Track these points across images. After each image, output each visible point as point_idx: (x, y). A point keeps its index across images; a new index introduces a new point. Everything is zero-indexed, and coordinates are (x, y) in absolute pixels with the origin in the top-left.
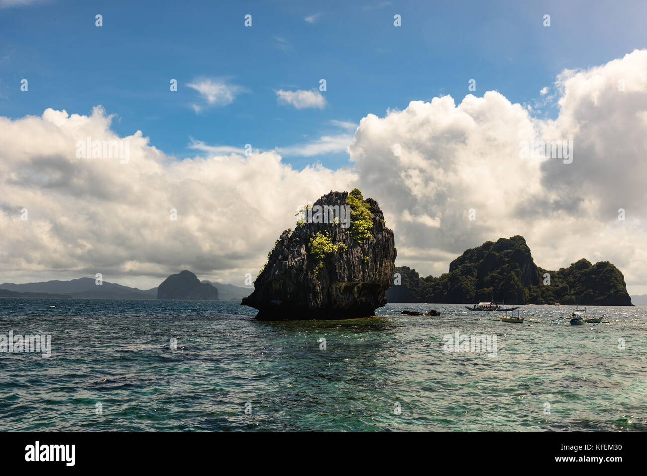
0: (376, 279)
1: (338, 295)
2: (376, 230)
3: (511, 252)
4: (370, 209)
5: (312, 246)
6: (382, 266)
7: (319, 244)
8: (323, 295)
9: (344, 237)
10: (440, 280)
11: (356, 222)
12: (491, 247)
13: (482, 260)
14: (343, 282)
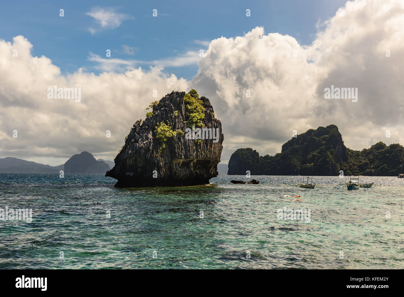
0: (207, 156)
1: (177, 168)
2: (207, 120)
3: (328, 137)
4: (203, 105)
5: (157, 132)
6: (211, 147)
7: (162, 131)
8: (165, 169)
9: (182, 126)
10: (275, 158)
11: (191, 114)
12: (313, 133)
13: (306, 143)
14: (181, 158)
